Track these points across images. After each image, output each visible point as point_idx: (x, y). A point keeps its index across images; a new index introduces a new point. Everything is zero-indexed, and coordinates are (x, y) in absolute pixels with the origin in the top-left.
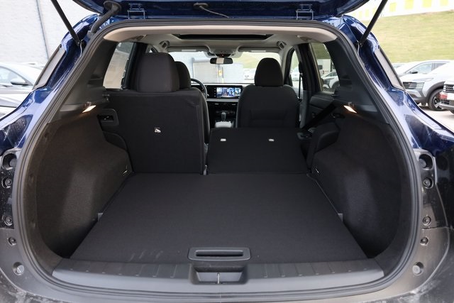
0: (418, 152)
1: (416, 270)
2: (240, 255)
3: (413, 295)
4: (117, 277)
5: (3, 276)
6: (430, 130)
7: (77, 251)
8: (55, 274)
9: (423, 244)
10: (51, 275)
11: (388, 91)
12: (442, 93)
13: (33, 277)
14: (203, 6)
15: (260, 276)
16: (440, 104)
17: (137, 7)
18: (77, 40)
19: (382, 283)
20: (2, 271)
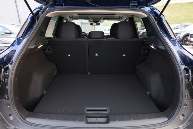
0: (183, 67)
1: (181, 117)
2: (106, 110)
3: (180, 128)
4: (54, 120)
5: (5, 120)
6: (189, 58)
7: (36, 109)
8: (27, 119)
9: (185, 107)
10: (25, 120)
11: (169, 40)
12: (189, 38)
13: (17, 120)
14: (90, 2)
15: (115, 120)
16: (188, 42)
17: (60, 2)
18: (35, 17)
19: (167, 123)
20: (4, 118)
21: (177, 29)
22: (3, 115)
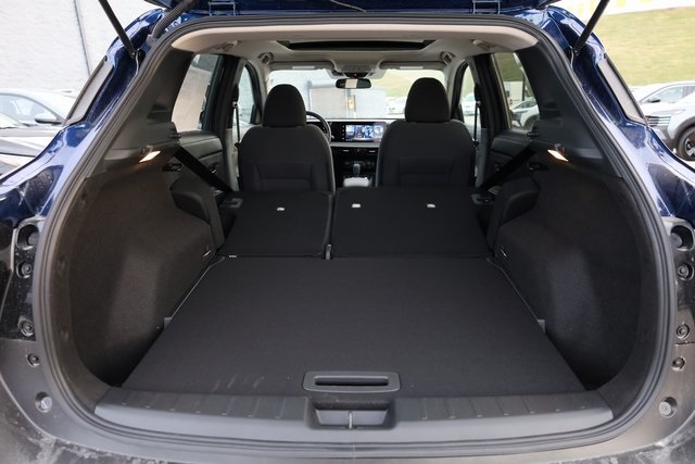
0: (669, 222)
1: (665, 409)
2: (385, 383)
3: (660, 448)
4: (193, 416)
5: (21, 414)
7: (132, 376)
8: (99, 411)
9: (677, 369)
10: (92, 412)
11: (619, 126)
13: (66, 415)
15: (415, 417)
18: (131, 50)
19: (610, 430)
20: (18, 406)
21: (658, 101)
22: (15, 396)
